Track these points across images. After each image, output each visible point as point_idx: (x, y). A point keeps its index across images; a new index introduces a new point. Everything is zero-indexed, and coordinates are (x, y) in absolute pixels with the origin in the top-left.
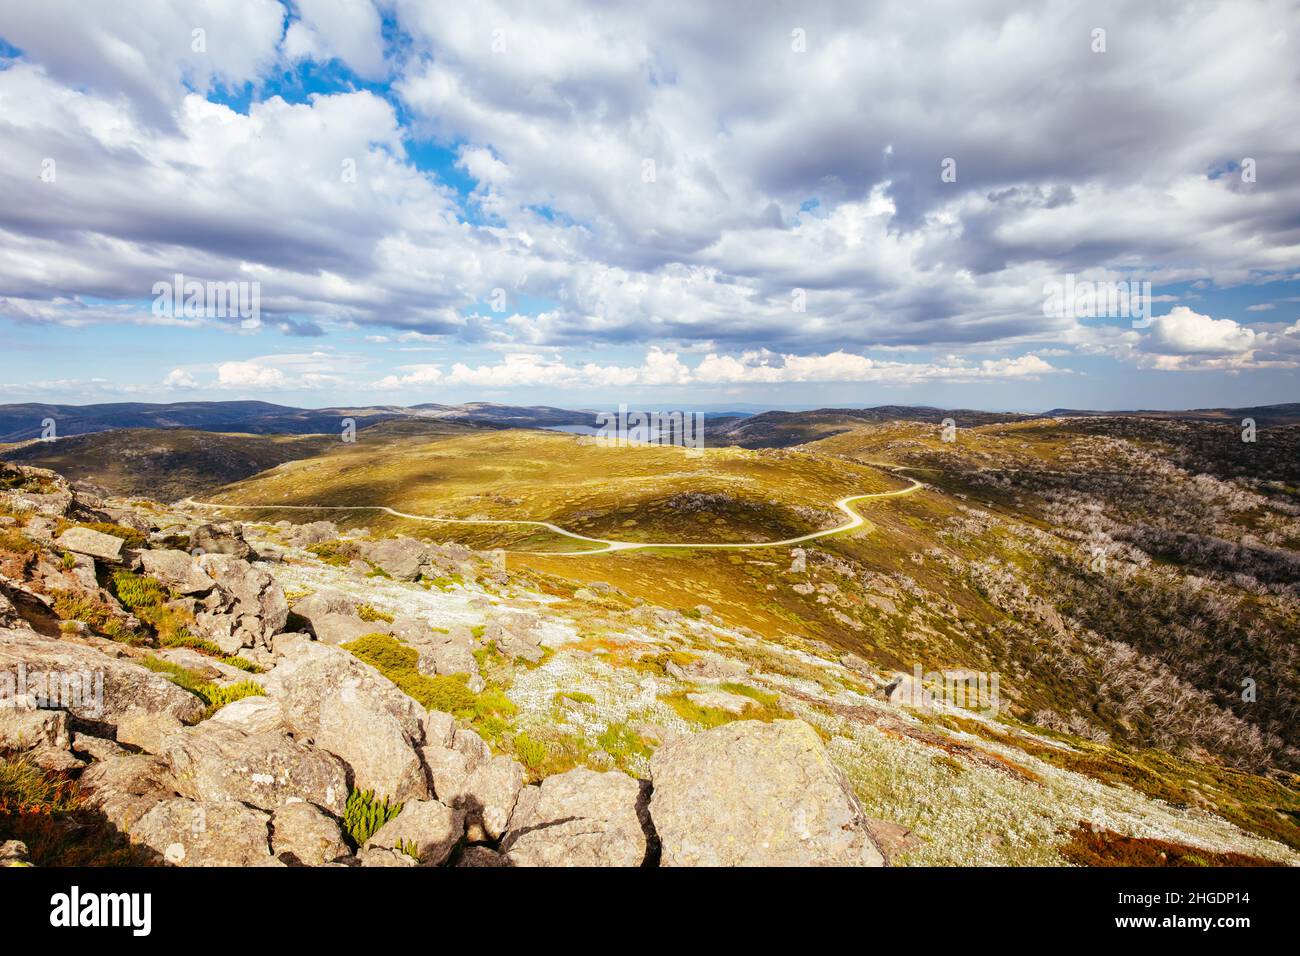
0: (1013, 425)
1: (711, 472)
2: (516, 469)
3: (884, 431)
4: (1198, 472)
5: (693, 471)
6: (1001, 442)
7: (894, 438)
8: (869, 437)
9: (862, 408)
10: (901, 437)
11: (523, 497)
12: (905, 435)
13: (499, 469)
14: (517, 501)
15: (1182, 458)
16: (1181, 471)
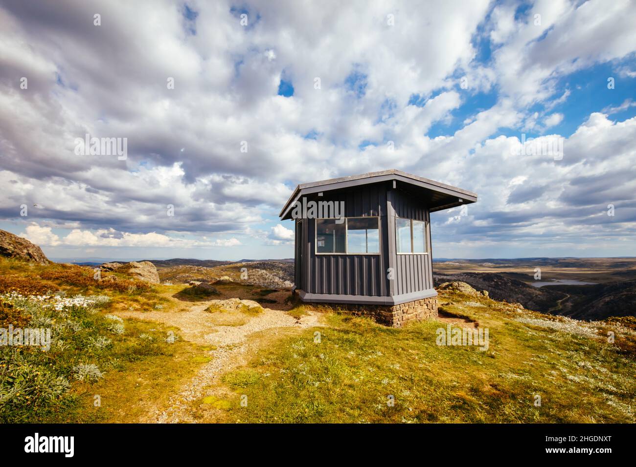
0: (228, 266)
3: (174, 270)
4: (285, 280)
6: (224, 273)
7: (179, 273)
8: (167, 273)
10: (182, 272)
12: (184, 272)
15: (281, 276)
16: (281, 280)
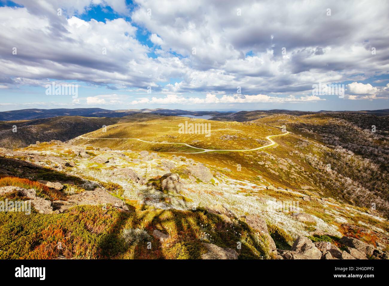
1: (230, 129)
2: (174, 128)
5: (225, 128)
9: (268, 110)
11: (177, 136)
13: (169, 128)
14: (176, 137)
